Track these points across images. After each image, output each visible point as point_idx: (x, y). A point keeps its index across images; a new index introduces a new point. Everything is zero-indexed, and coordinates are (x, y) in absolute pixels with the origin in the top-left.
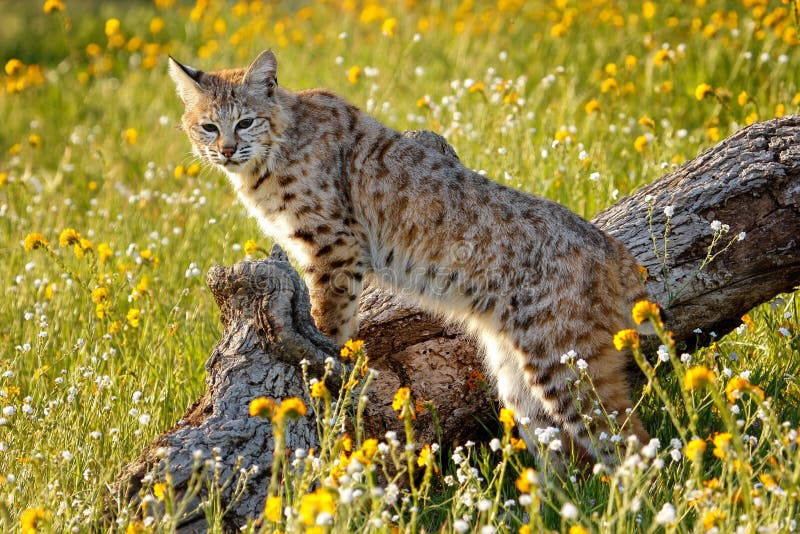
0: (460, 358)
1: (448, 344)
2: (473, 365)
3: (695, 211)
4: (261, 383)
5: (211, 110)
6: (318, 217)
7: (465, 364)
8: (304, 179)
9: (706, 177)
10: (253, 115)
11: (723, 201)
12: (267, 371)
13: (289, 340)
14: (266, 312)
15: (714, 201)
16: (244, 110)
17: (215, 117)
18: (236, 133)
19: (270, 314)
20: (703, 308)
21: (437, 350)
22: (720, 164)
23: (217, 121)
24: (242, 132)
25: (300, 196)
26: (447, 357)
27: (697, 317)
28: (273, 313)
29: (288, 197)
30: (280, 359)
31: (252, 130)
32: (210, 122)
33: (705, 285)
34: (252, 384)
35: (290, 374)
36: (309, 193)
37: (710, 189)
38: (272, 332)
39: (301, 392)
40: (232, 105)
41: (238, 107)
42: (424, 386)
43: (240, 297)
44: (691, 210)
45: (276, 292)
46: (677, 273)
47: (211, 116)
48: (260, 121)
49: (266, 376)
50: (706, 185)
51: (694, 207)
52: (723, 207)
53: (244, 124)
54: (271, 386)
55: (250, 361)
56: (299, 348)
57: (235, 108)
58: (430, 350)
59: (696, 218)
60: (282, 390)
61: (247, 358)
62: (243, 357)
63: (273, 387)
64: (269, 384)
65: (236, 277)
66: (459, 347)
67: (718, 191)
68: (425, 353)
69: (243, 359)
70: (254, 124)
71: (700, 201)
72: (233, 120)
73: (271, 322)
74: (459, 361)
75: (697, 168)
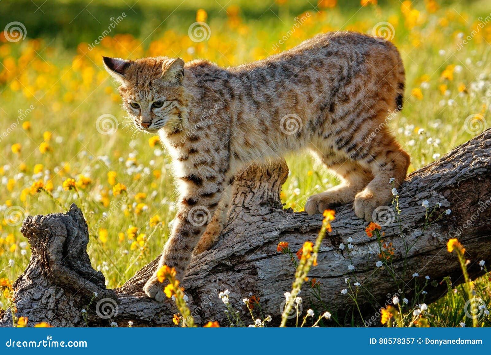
0: (243, 286)
1: (235, 276)
2: (253, 291)
3: (435, 189)
4: (39, 299)
5: (135, 94)
6: (212, 170)
7: (246, 291)
8: (206, 140)
9: (449, 165)
10: (163, 99)
11: (457, 183)
12: (44, 291)
13: (57, 270)
14: (46, 250)
15: (450, 182)
16: (156, 96)
17: (137, 99)
18: (151, 111)
19: (48, 252)
20: (441, 258)
21: (224, 280)
22: (461, 157)
23: (139, 101)
24: (156, 110)
25: (201, 152)
26: (232, 285)
27: (436, 264)
28: (49, 251)
29: (193, 151)
30: (54, 283)
31: (164, 109)
32: (134, 102)
33: (439, 242)
34: (34, 300)
35: (60, 294)
36: (208, 151)
37: (447, 174)
38: (48, 265)
39: (68, 307)
40: (148, 92)
41: (153, 93)
42: (211, 305)
43: (34, 239)
44: (432, 188)
45: (53, 237)
46: (417, 232)
47: (135, 98)
48: (168, 102)
49: (43, 295)
50: (446, 171)
51: (435, 187)
52: (456, 187)
53: (158, 104)
54: (46, 302)
55: (34, 284)
56: (64, 276)
57: (150, 94)
58: (220, 280)
59: (435, 194)
60: (53, 305)
61: (33, 281)
62: (31, 281)
63: (47, 303)
64: (44, 301)
65: (32, 225)
66: (243, 279)
67: (453, 175)
68: (215, 281)
69: (30, 282)
70: (165, 105)
71: (440, 182)
72: (148, 102)
73: (47, 257)
74: (242, 288)
75: (447, 158)
